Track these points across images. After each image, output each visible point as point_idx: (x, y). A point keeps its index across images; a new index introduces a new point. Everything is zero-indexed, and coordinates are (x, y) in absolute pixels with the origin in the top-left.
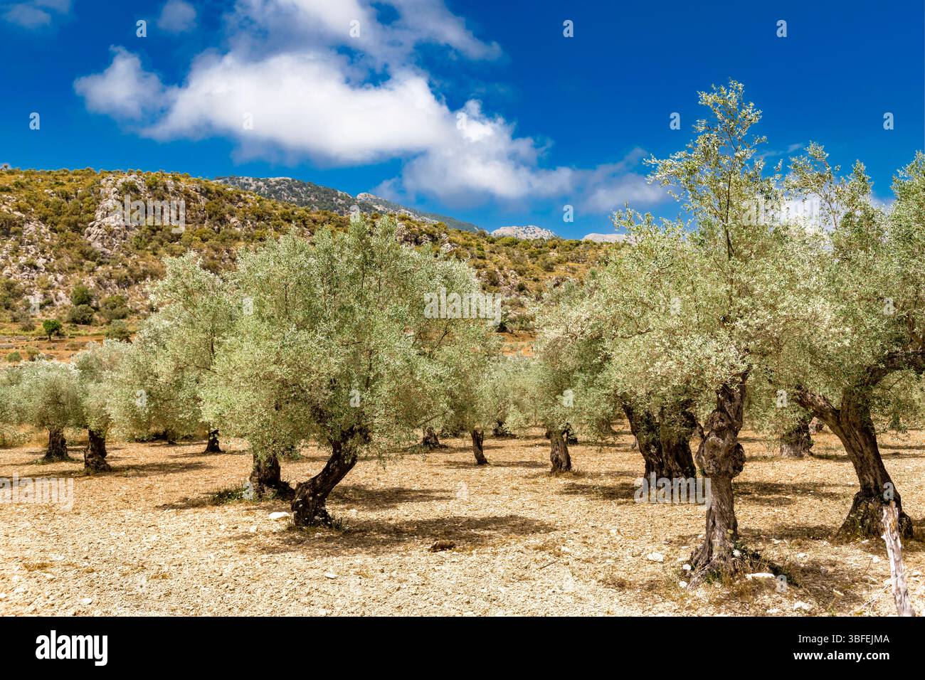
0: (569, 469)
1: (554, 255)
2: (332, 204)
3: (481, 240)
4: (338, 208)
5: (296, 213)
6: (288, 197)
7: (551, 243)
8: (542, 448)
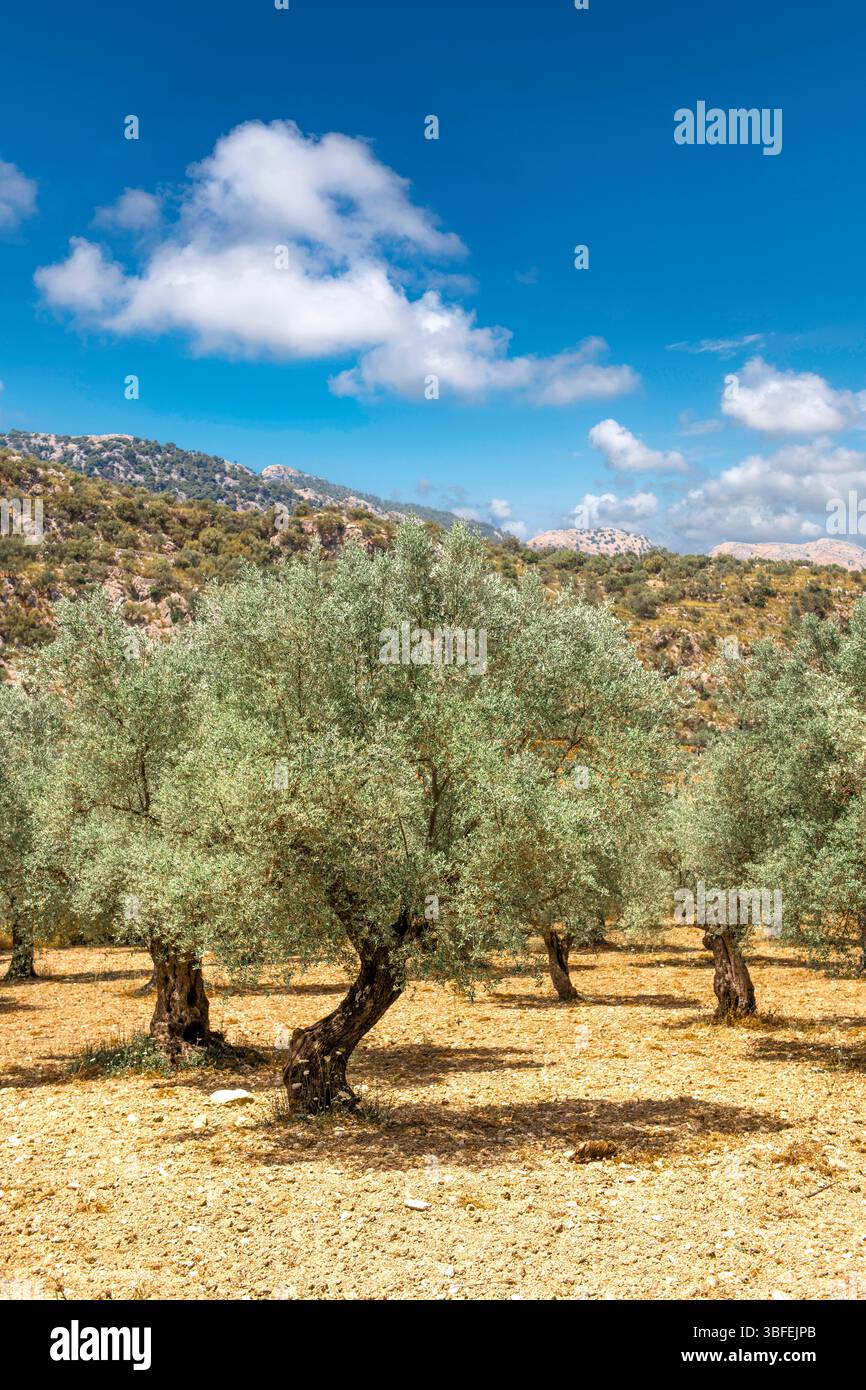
0: (753, 1010)
1: (655, 585)
2: (214, 488)
3: (511, 557)
4: (225, 495)
5: (146, 506)
6: (126, 474)
7: (650, 562)
8: (671, 969)
